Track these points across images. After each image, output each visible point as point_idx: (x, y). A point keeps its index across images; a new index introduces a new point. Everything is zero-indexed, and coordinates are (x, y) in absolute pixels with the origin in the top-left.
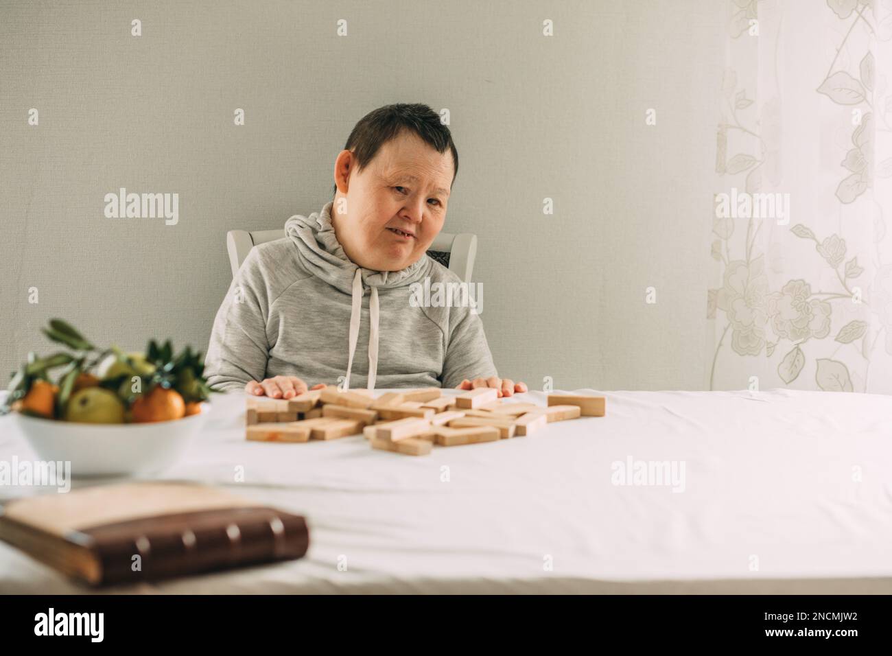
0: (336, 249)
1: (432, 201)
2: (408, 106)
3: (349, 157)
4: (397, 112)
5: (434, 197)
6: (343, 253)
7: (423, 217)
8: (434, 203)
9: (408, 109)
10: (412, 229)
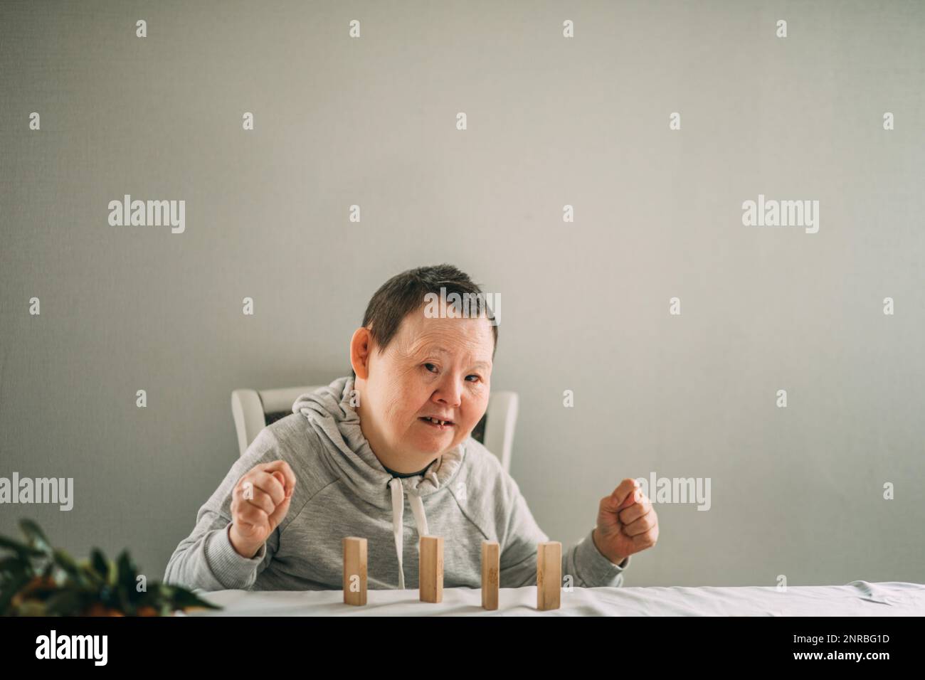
0: (362, 446)
1: (470, 378)
2: (431, 269)
3: (366, 335)
4: (418, 278)
5: (472, 373)
6: (370, 450)
7: (462, 399)
8: (474, 379)
9: (430, 272)
10: (449, 414)
